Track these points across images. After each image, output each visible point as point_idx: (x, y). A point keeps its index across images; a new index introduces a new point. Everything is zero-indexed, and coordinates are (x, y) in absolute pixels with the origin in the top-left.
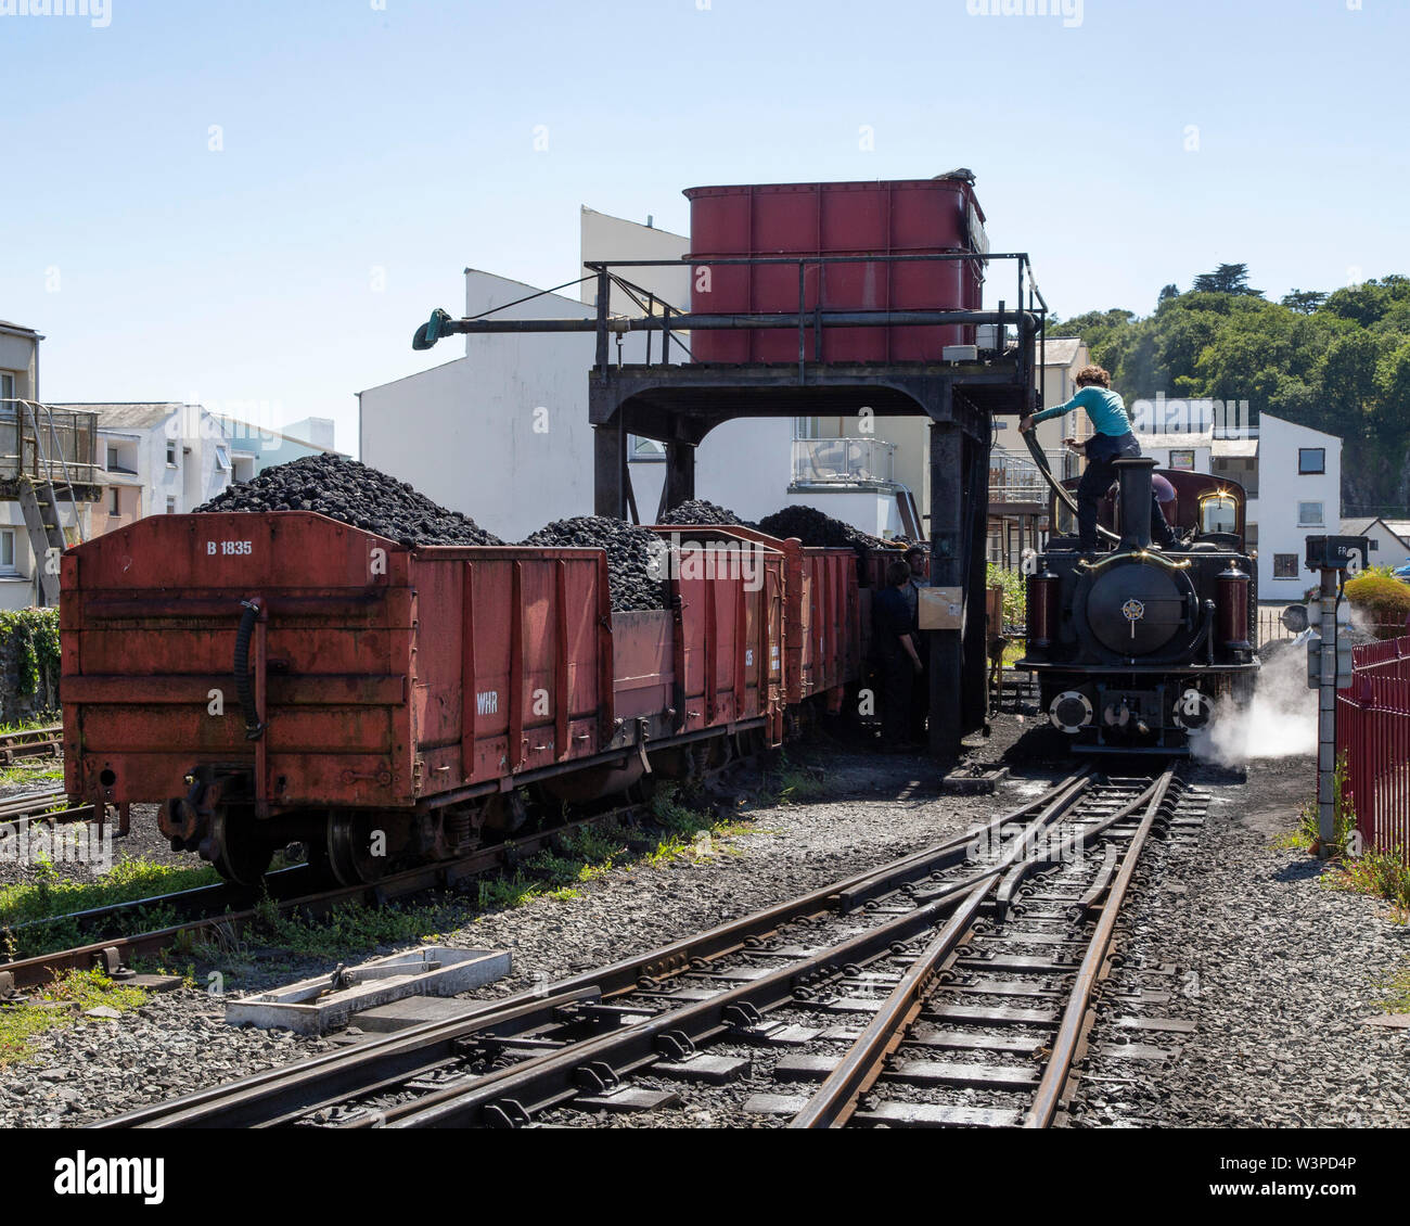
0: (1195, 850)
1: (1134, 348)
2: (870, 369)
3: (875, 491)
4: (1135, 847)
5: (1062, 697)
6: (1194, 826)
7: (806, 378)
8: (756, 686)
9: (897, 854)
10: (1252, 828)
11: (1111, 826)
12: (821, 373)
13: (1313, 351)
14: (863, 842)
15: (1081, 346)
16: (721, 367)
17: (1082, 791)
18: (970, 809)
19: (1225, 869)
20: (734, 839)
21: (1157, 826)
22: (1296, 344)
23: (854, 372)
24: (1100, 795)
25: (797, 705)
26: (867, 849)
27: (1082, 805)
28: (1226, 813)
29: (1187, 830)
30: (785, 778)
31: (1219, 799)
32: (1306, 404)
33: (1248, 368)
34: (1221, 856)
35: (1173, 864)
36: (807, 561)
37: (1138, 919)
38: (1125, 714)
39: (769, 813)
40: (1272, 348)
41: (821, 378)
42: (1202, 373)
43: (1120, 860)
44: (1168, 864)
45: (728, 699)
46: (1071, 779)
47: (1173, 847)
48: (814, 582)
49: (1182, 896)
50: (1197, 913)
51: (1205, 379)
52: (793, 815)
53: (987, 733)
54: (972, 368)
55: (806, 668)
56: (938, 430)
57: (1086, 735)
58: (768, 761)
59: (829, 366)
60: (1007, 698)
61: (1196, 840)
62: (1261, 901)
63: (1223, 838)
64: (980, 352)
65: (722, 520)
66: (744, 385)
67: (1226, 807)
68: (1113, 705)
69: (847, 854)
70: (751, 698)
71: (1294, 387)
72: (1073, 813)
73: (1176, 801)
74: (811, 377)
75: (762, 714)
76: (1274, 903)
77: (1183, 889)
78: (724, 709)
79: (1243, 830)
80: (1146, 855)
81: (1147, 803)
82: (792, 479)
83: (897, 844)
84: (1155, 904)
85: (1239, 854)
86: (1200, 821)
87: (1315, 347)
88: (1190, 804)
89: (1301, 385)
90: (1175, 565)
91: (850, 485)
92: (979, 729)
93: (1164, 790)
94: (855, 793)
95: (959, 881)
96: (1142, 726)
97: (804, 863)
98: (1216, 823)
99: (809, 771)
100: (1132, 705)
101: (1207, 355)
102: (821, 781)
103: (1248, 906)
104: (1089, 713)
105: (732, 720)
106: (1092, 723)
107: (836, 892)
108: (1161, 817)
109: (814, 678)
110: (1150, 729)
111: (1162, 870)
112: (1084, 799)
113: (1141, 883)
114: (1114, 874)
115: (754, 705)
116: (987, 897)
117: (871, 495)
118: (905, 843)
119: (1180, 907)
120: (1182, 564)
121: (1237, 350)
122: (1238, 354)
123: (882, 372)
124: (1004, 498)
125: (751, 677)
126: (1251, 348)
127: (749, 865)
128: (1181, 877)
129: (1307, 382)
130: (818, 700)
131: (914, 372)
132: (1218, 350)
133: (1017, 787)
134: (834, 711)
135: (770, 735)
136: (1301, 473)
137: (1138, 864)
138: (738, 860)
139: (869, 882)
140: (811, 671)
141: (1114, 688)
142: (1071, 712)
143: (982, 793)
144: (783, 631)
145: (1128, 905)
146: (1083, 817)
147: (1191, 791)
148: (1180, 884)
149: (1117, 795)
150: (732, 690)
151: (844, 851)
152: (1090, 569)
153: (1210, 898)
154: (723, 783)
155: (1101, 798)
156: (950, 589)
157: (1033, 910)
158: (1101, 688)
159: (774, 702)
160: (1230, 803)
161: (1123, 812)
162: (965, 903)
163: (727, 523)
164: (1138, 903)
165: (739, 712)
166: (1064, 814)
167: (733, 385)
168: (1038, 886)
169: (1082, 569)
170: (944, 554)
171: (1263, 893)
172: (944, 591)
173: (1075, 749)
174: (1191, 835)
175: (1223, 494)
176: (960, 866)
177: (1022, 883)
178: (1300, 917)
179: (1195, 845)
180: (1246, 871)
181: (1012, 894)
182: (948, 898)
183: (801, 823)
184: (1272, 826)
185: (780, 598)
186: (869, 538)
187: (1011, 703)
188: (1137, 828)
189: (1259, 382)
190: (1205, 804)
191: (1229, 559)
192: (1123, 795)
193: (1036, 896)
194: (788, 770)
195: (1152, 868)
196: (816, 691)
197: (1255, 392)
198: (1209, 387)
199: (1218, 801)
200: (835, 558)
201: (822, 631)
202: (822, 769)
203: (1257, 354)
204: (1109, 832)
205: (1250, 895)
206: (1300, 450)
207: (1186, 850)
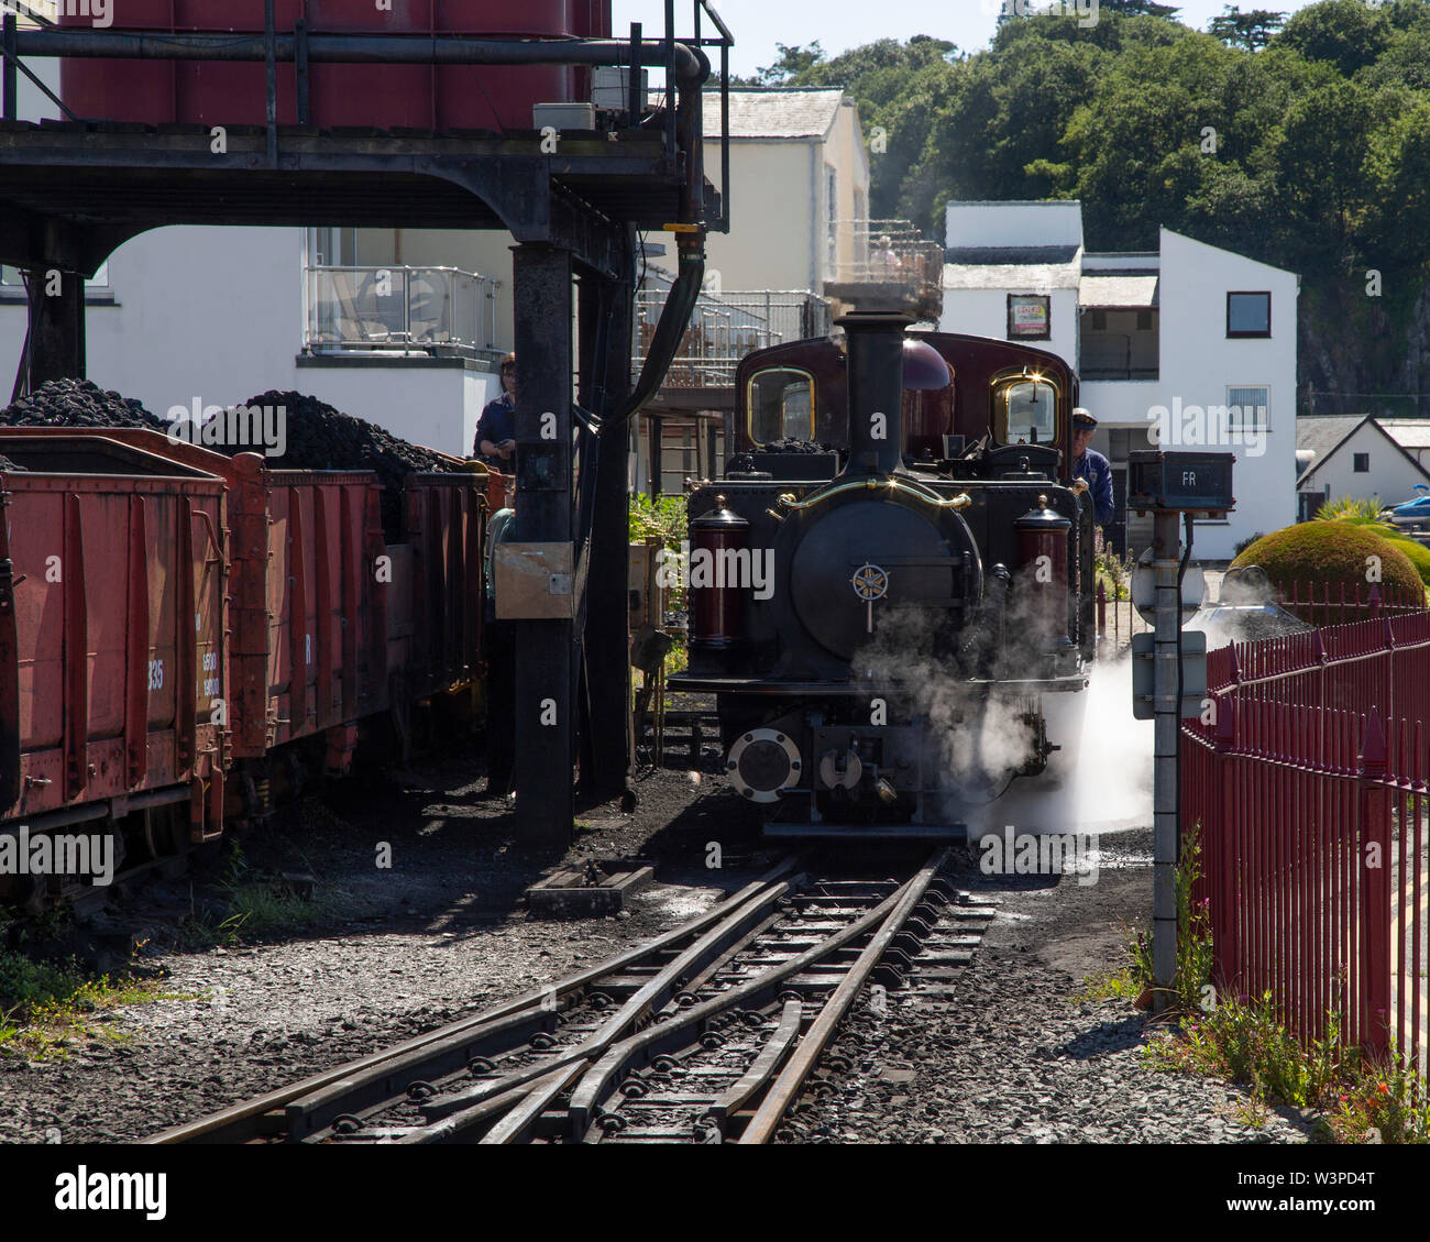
0: (945, 1006)
1: (955, 104)
2: (399, 142)
3: (459, 364)
4: (835, 1004)
5: (749, 738)
6: (954, 963)
7: (281, 155)
8: (171, 726)
9: (420, 1029)
10: (1054, 965)
11: (807, 968)
12: (308, 146)
13: (1261, 116)
14: (364, 1009)
15: (846, 104)
16: (116, 129)
17: (773, 907)
18: (570, 944)
19: (989, 1039)
20: (120, 1012)
21: (886, 966)
22: (1232, 105)
23: (370, 148)
24: (807, 912)
25: (258, 759)
26: (369, 1022)
27: (770, 931)
28: (1018, 941)
29: (944, 971)
30: (237, 897)
31: (1010, 915)
32: (1250, 212)
33: (1151, 147)
34: (988, 1016)
35: (901, 1034)
36: (278, 494)
37: (814, 1132)
38: (855, 767)
39: (198, 962)
40: (1190, 111)
41: (309, 156)
42: (1070, 153)
43: (804, 1026)
44: (892, 1032)
45: (112, 753)
46: (756, 885)
47: (908, 1003)
48: (293, 531)
49: (904, 1087)
50: (922, 1118)
51: (1077, 165)
52: (243, 964)
53: (629, 804)
54: (586, 145)
55: (275, 691)
56: (526, 256)
57: (792, 806)
58: (206, 866)
59: (324, 134)
60: (671, 741)
61: (951, 989)
62: (1037, 1094)
63: (1002, 983)
64: (600, 115)
65: (118, 418)
66: (162, 164)
67: (1021, 929)
68: (835, 751)
69: (329, 1034)
70: (159, 749)
71: (1232, 183)
72: (752, 947)
73: (934, 920)
74: (291, 155)
75: (183, 778)
76: (1058, 1097)
77: (908, 1076)
78: (103, 770)
79: (1038, 970)
80: (855, 1019)
81: (875, 926)
82: (305, 340)
83: (425, 1011)
84: (852, 1105)
85: (1020, 1012)
86: (967, 954)
87: (1266, 111)
88: (957, 925)
89: (1241, 177)
90: (941, 502)
91: (413, 353)
92: (614, 797)
93: (913, 900)
94: (371, 919)
95: (512, 1075)
96: (884, 788)
97: (246, 1052)
98: (995, 958)
99: (285, 881)
100: (869, 752)
101: (1081, 121)
102: (306, 900)
103: (1012, 1103)
104: (796, 766)
105: (122, 792)
106: (799, 785)
107: (280, 1104)
108: (896, 950)
109: (294, 710)
110: (897, 793)
111: (878, 1044)
112: (775, 920)
113: (837, 1069)
114: (788, 1052)
115: (167, 762)
116: (558, 1101)
117: (451, 373)
118: (439, 1008)
119: (895, 1109)
120: (955, 501)
121: (1131, 114)
122: (1133, 121)
123: (420, 148)
124: (698, 380)
125: (157, 710)
126: (1156, 111)
127: (139, 1060)
128: (908, 1056)
129: (1252, 173)
130: (305, 751)
131: (481, 150)
132: (1100, 113)
133: (663, 902)
134: (336, 771)
135: (198, 816)
136: (1231, 335)
137: (836, 1034)
138: (119, 1052)
139: (347, 1083)
140: (286, 697)
141: (838, 723)
142: (763, 766)
143: (599, 914)
144: (225, 623)
145: (805, 1108)
146: (767, 953)
147: (965, 902)
148: (906, 1068)
149: (834, 911)
150: (122, 734)
151: (323, 1028)
152: (796, 511)
153: (952, 1091)
154: (114, 907)
155: (808, 919)
156: (552, 546)
157: (638, 1124)
158: (816, 721)
159: (209, 756)
160: (1027, 922)
161: (832, 941)
162: (512, 1115)
163: (126, 424)
164: (824, 1103)
165: (135, 775)
166: (734, 949)
167: (141, 164)
168: (657, 1080)
169: (783, 509)
170: (540, 482)
171: (1044, 1080)
172: (540, 550)
173: (769, 830)
174: (946, 981)
175: (1037, 377)
176: (527, 1047)
177: (628, 1074)
178: (1092, 1120)
179: (949, 998)
180: (1023, 1041)
181: (604, 1094)
182: (482, 1108)
183: (254, 979)
184: (1088, 961)
185: (219, 562)
186: (418, 451)
187: (685, 750)
188: (846, 971)
189: (1169, 172)
190: (983, 925)
191: (1037, 491)
192: (845, 911)
193: (650, 1097)
194: (245, 880)
195: (862, 1041)
196: (297, 735)
197: (1163, 190)
198: (1084, 181)
199: (1008, 918)
200: (336, 491)
201: (310, 624)
202: (310, 878)
203: (1166, 123)
204: (800, 979)
205: (1021, 1083)
206: (1229, 294)
207: (929, 1007)
